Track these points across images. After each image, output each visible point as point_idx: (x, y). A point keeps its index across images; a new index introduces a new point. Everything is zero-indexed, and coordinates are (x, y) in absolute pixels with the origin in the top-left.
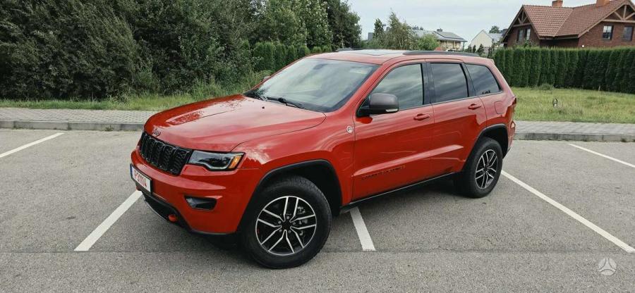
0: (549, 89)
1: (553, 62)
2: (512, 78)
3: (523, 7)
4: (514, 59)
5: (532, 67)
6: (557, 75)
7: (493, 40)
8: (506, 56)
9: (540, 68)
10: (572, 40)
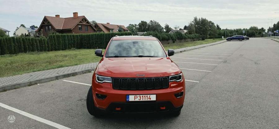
0: (74, 50)
1: (71, 40)
2: (58, 47)
3: (45, 17)
4: (57, 39)
5: (64, 42)
6: (74, 44)
7: (28, 31)
8: (54, 38)
9: (67, 42)
10: (69, 31)
